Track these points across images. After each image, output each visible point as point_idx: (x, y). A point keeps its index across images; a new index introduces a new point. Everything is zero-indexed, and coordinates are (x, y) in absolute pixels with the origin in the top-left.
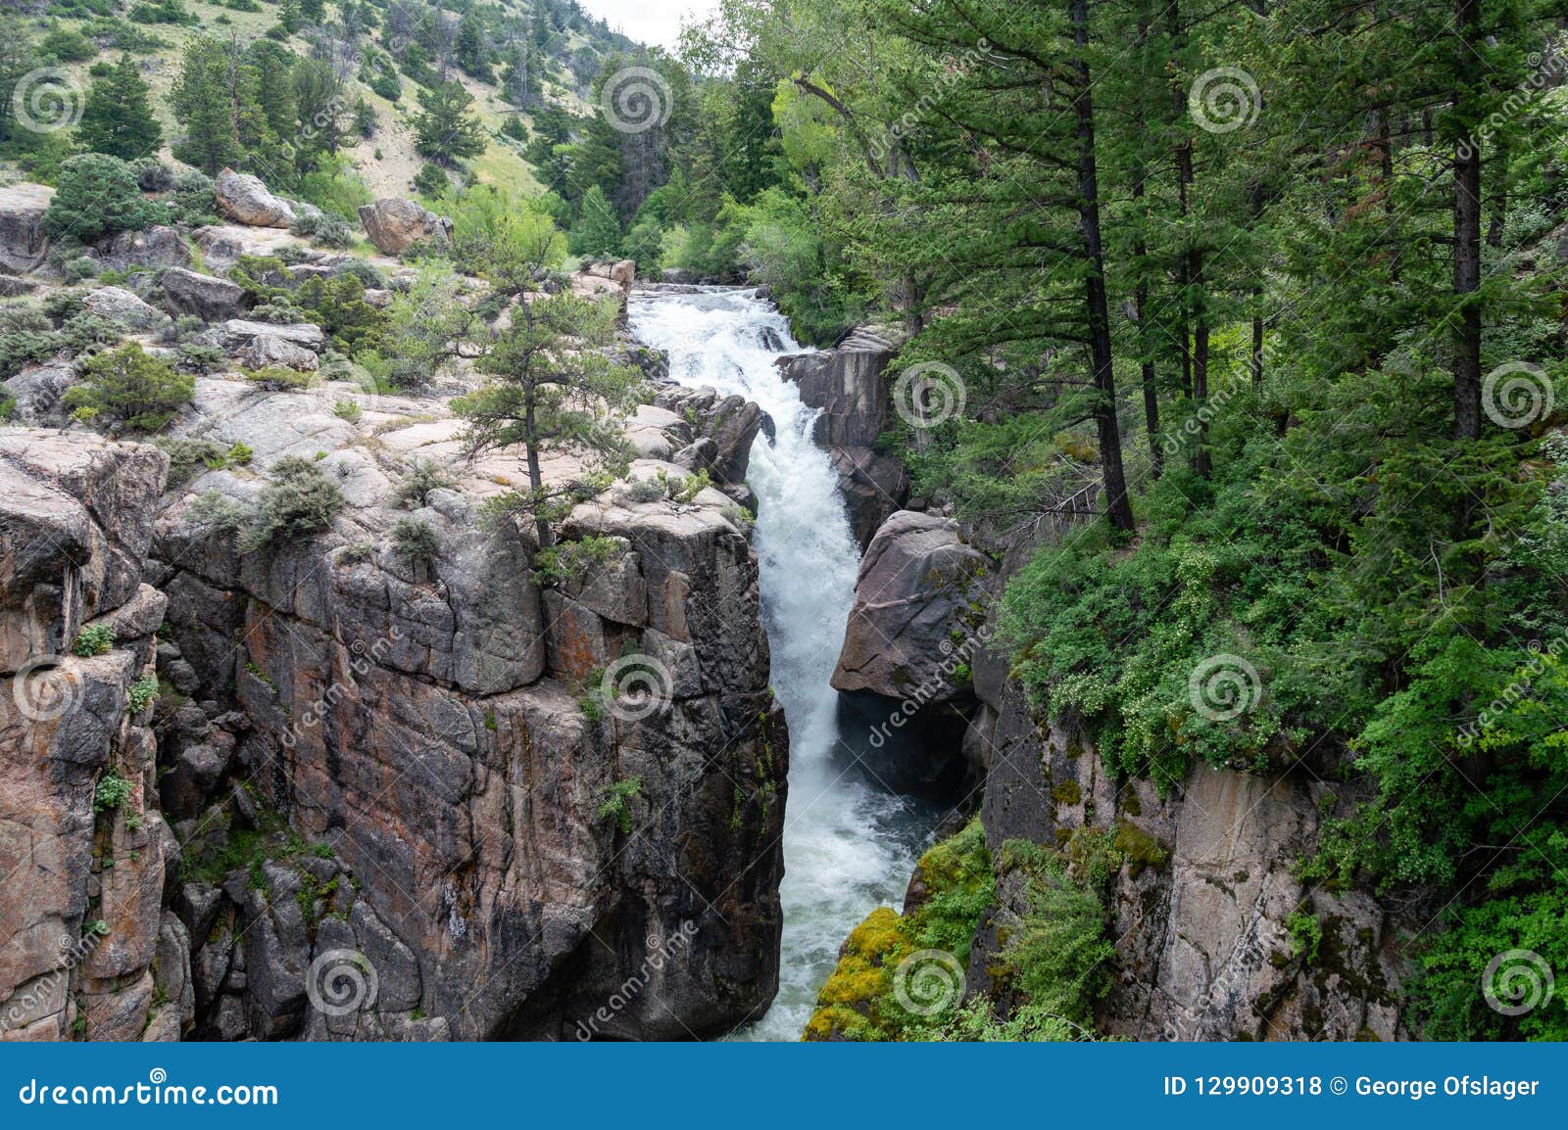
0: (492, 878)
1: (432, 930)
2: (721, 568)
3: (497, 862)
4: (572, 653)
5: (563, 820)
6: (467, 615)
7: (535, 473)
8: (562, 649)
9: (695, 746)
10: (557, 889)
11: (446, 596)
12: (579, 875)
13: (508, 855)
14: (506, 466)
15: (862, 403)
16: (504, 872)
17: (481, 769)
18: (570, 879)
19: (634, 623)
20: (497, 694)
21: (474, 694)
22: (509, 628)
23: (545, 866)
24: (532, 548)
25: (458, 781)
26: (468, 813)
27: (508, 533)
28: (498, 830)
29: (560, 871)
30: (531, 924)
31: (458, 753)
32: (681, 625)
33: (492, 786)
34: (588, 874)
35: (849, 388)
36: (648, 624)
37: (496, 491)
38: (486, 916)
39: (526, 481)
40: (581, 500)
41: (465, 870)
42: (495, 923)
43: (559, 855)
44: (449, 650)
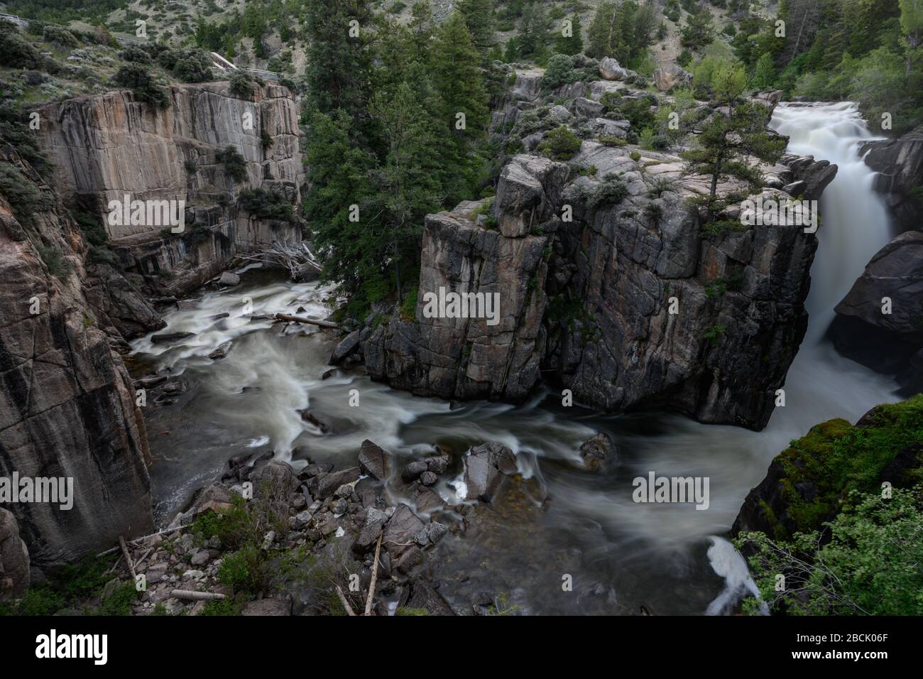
0: (653, 347)
1: (625, 358)
2: (797, 244)
3: (656, 341)
4: (709, 269)
5: (687, 334)
6: (667, 245)
7: (714, 189)
8: (705, 266)
9: (757, 321)
10: (677, 359)
11: (661, 236)
12: (688, 357)
13: (661, 340)
14: (700, 185)
15: (906, 170)
16: (658, 346)
17: (658, 306)
18: (684, 357)
19: (742, 261)
20: (672, 279)
21: (663, 277)
22: (684, 253)
23: (675, 349)
24: (702, 221)
25: (648, 308)
26: (649, 321)
27: (693, 212)
28: (659, 330)
29: (680, 352)
30: (663, 369)
31: (651, 298)
32: (766, 267)
33: (661, 313)
34: (692, 358)
35: (900, 160)
36: (749, 263)
37: (691, 195)
38: (647, 359)
39: (707, 191)
40: (731, 203)
41: (643, 340)
42: (649, 363)
43: (682, 347)
44: (657, 258)
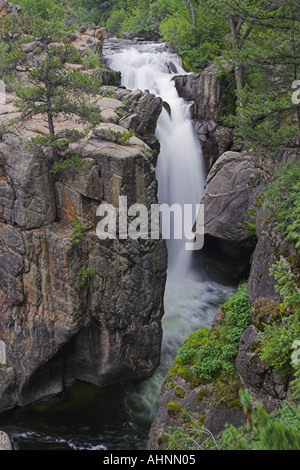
0: (33, 309)
1: (7, 331)
2: (137, 174)
3: (34, 302)
4: (68, 211)
5: (64, 285)
6: (20, 192)
7: (51, 128)
8: (64, 209)
9: (124, 255)
10: (61, 316)
11: (11, 184)
12: (70, 310)
13: (40, 298)
14: (39, 122)
15: (212, 99)
16: (38, 307)
17: (26, 261)
18: (66, 311)
19: (96, 198)
20: (34, 228)
21: (23, 228)
22: (39, 199)
23: (56, 305)
24: (51, 163)
25: (16, 266)
26: (22, 280)
27: (40, 156)
28: (35, 288)
29: (62, 307)
30: (49, 329)
31: (16, 254)
33: (32, 269)
34: (75, 309)
35: (206, 92)
36: (103, 199)
37: (35, 135)
38: (30, 325)
39: (47, 131)
41: (21, 304)
42: (34, 328)
43: (62, 300)
44: (12, 208)
